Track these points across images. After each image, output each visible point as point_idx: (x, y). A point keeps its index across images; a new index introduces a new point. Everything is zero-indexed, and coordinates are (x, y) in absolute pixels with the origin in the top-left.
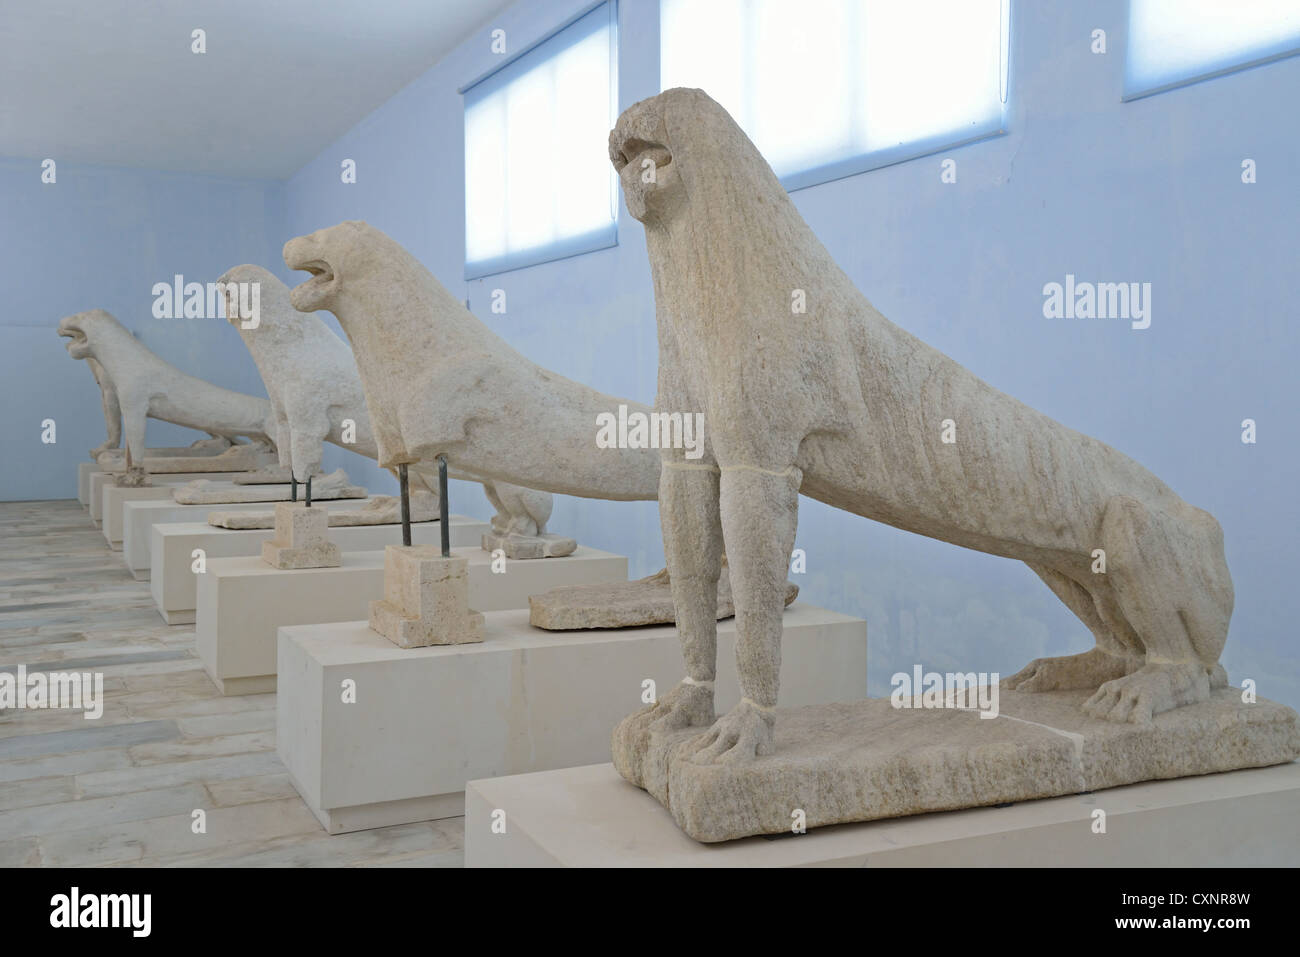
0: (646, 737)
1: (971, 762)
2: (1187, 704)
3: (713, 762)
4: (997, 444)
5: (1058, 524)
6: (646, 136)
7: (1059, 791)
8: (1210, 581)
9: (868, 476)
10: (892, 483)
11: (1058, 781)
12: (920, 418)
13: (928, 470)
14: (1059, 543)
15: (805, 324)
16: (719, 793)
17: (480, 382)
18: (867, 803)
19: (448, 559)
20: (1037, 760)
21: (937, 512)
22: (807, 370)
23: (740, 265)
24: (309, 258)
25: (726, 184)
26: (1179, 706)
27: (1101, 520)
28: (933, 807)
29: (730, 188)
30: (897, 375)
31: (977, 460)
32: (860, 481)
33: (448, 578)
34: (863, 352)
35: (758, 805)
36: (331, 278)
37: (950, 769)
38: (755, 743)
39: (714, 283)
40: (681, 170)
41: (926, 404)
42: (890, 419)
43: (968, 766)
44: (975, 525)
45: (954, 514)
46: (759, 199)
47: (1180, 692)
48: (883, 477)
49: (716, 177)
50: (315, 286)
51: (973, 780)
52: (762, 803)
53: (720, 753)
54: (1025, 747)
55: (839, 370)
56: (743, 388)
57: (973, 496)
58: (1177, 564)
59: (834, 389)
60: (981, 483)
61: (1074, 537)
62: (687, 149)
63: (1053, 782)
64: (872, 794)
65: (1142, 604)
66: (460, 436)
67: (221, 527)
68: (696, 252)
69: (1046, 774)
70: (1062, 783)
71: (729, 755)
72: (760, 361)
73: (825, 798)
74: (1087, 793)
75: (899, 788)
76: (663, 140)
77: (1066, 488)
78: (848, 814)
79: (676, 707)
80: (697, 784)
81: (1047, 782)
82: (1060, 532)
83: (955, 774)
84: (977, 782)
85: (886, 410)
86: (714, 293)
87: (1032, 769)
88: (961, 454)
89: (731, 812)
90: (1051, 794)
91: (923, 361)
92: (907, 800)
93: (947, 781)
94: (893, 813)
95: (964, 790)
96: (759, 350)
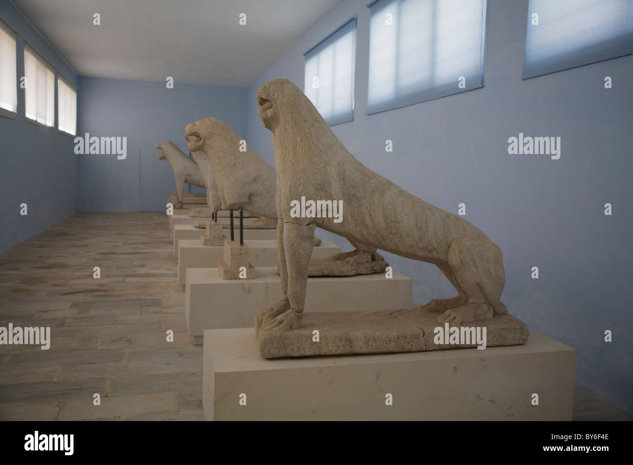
0: (262, 319)
1: (376, 337)
2: (480, 320)
3: (271, 330)
4: (401, 217)
5: (429, 248)
6: (264, 97)
7: (414, 349)
8: (491, 273)
9: (346, 227)
10: (356, 230)
11: (414, 346)
12: (368, 206)
13: (371, 226)
14: (430, 255)
15: (318, 169)
16: (270, 341)
17: (255, 180)
18: (330, 349)
19: (242, 247)
20: (405, 337)
21: (376, 242)
22: (318, 187)
23: (295, 146)
24: (193, 132)
25: (292, 115)
26: (476, 321)
27: (449, 247)
28: (359, 352)
29: (293, 117)
30: (358, 189)
31: (392, 222)
32: (343, 229)
33: (241, 254)
34: (343, 179)
35: (286, 346)
36: (201, 139)
37: (366, 339)
38: (290, 324)
39: (286, 152)
40: (276, 110)
41: (371, 200)
42: (355, 206)
43: (374, 338)
44: (393, 247)
45: (384, 243)
46: (305, 121)
47: (478, 315)
48: (353, 227)
49: (288, 113)
50: (196, 143)
51: (376, 343)
52: (287, 346)
53: (275, 327)
54: (401, 333)
55: (332, 187)
56: (291, 193)
57: (390, 236)
58: (476, 266)
59: (330, 194)
60: (394, 231)
61: (437, 253)
62: (278, 102)
63: (412, 346)
64: (332, 346)
65: (463, 281)
66: (247, 200)
67: (197, 227)
68: (281, 141)
69: (409, 343)
70: (416, 347)
71: (277, 328)
72: (298, 183)
73: (313, 346)
74: (426, 351)
75: (344, 344)
76: (269, 99)
77: (432, 234)
78: (322, 352)
79: (276, 309)
80: (262, 337)
81: (409, 346)
82: (430, 251)
83: (368, 341)
84: (378, 344)
85: (353, 202)
86: (286, 156)
87: (403, 341)
88: (385, 220)
89: (275, 348)
90: (411, 350)
91: (373, 183)
92: (347, 349)
93: (365, 343)
94: (342, 353)
95: (372, 347)
96: (298, 179)
